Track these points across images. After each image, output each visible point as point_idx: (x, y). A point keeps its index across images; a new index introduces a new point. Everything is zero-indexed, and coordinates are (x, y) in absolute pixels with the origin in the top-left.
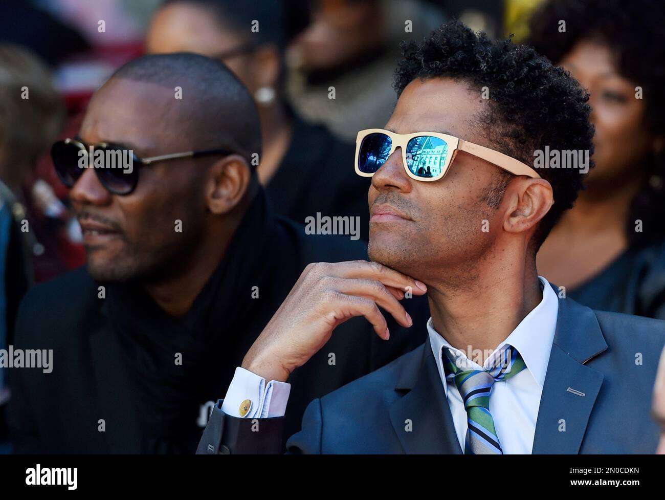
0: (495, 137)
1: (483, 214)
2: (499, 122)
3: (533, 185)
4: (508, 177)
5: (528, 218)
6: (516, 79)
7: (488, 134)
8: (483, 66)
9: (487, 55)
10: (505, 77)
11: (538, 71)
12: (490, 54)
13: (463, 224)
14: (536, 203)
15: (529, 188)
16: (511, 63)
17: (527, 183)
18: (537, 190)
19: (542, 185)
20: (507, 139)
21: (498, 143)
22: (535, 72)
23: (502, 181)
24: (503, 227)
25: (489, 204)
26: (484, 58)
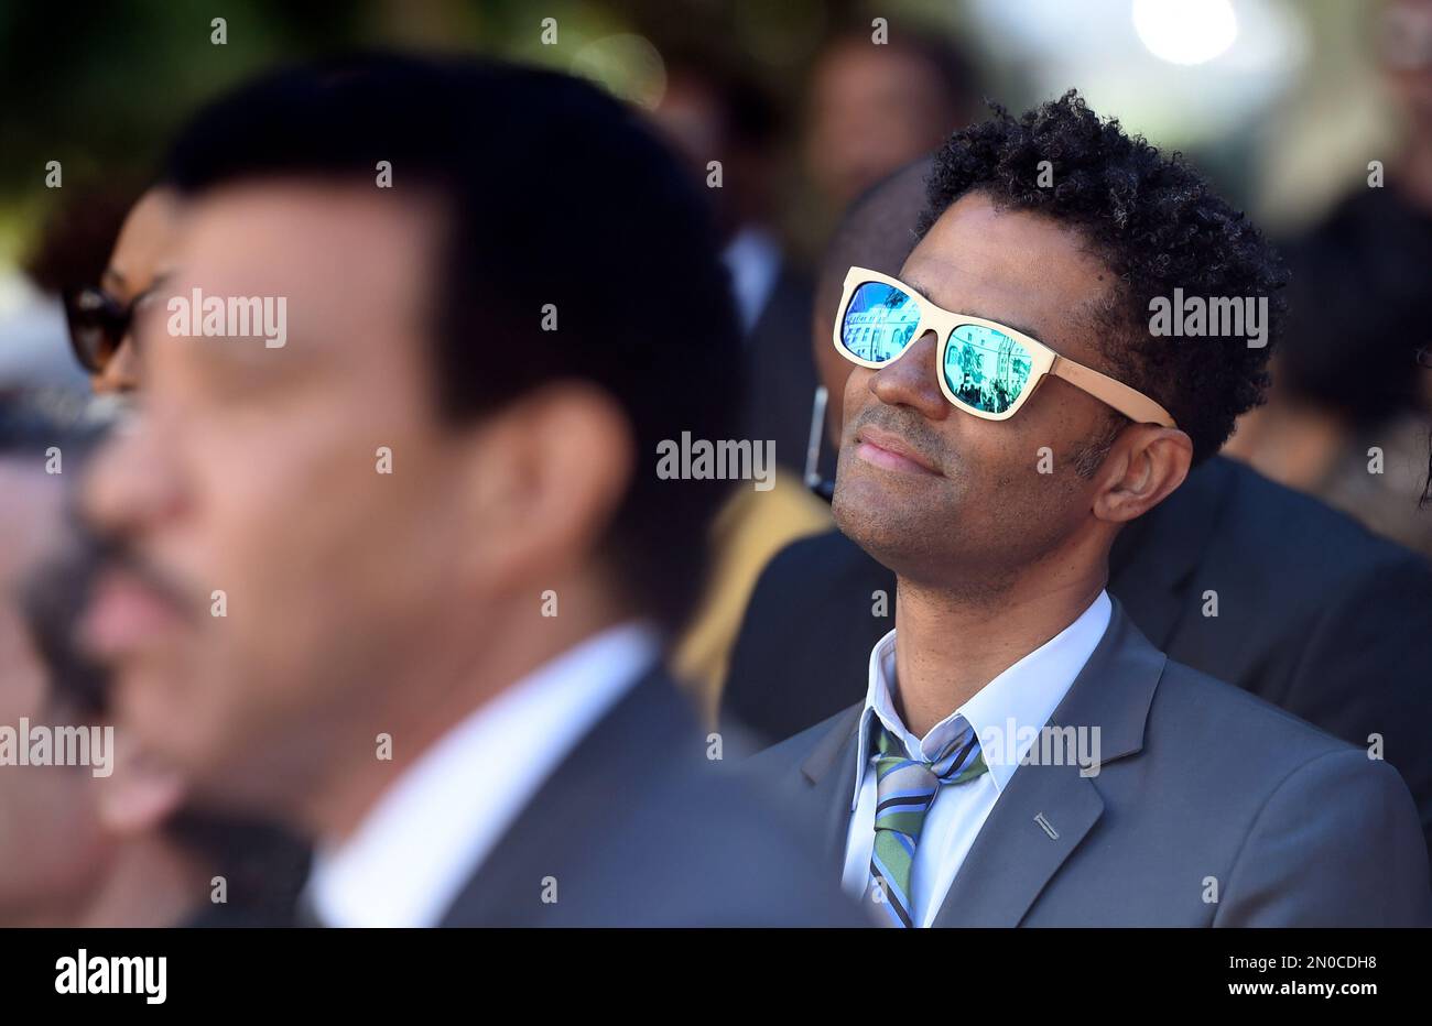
0: (1115, 350)
1: (1064, 485)
2: (1126, 323)
3: (1161, 440)
4: (1120, 423)
5: (1141, 497)
6: (1172, 246)
7: (1104, 345)
8: (1121, 215)
9: (1129, 192)
10: (1154, 240)
11: (1214, 235)
12: (1134, 191)
13: (1026, 498)
14: (1158, 471)
15: (1152, 446)
16: (1170, 214)
17: (1153, 436)
18: (1164, 449)
19: (1176, 442)
20: (1134, 356)
21: (1117, 360)
22: (1208, 235)
23: (1111, 431)
24: (1092, 510)
25: (1077, 471)
26: (1123, 199)
